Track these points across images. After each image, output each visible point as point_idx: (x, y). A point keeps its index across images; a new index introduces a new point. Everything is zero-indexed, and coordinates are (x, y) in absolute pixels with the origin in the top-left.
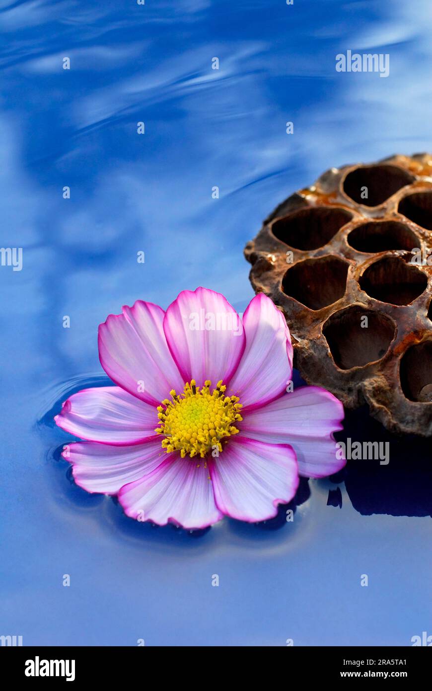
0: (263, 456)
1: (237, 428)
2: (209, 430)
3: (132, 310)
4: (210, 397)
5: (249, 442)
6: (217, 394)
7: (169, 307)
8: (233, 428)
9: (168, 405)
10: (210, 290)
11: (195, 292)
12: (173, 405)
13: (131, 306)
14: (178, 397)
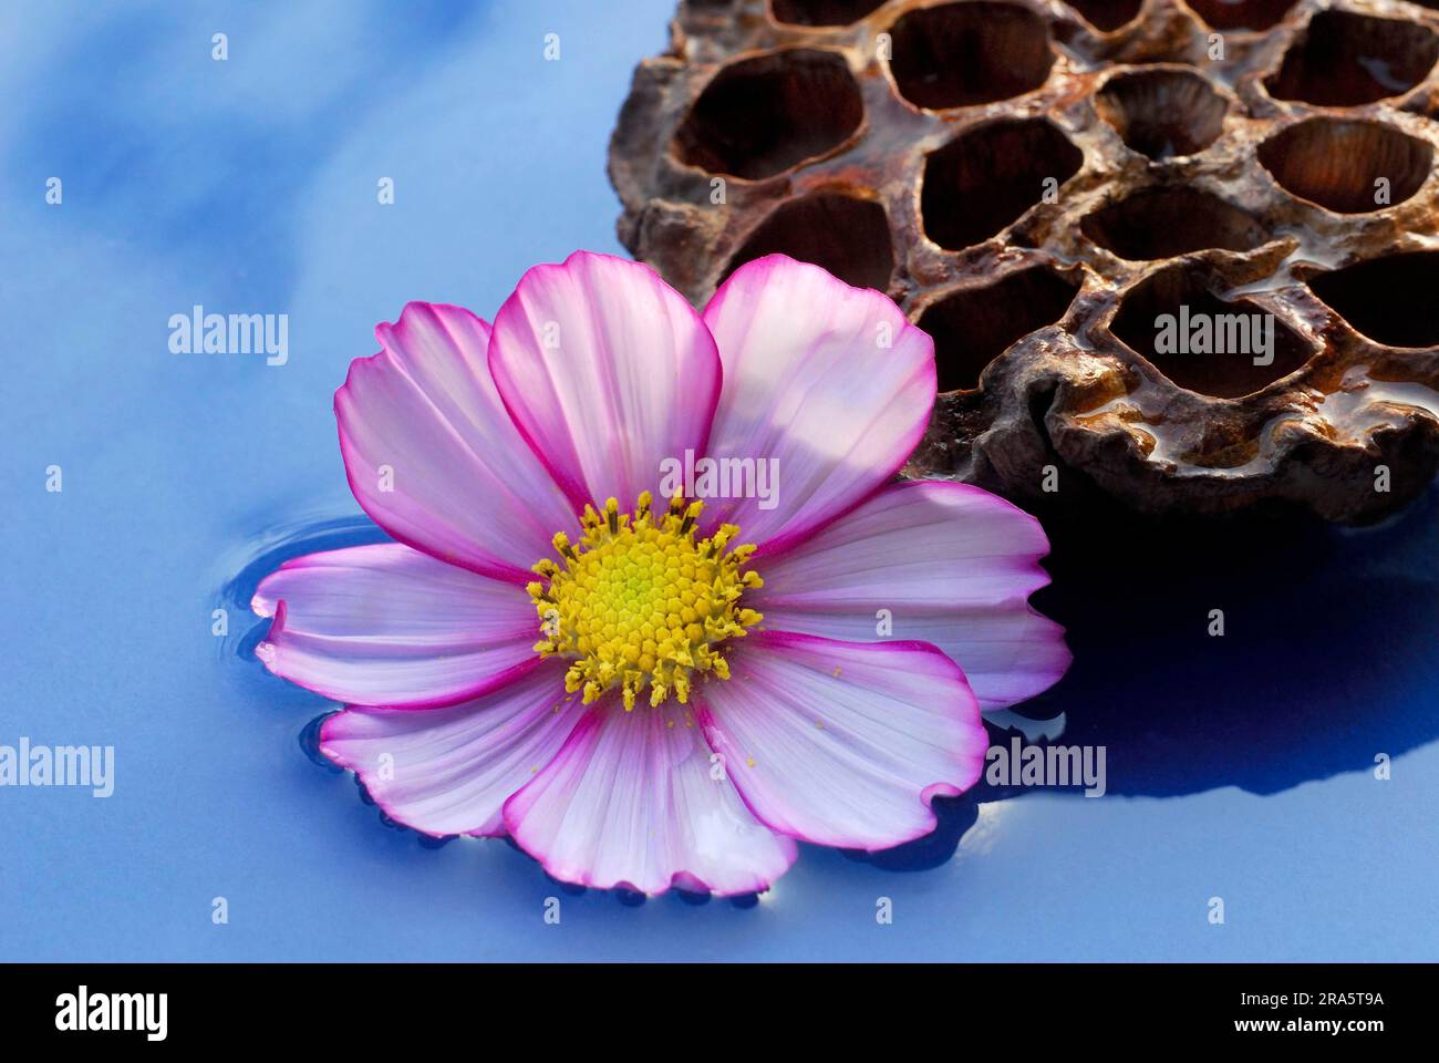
0: (843, 676)
1: (757, 611)
2: (684, 627)
3: (397, 330)
4: (662, 538)
5: (793, 643)
6: (678, 526)
7: (498, 315)
8: (745, 613)
9: (550, 574)
10: (610, 257)
11: (565, 265)
12: (564, 573)
13: (394, 321)
14: (575, 549)
